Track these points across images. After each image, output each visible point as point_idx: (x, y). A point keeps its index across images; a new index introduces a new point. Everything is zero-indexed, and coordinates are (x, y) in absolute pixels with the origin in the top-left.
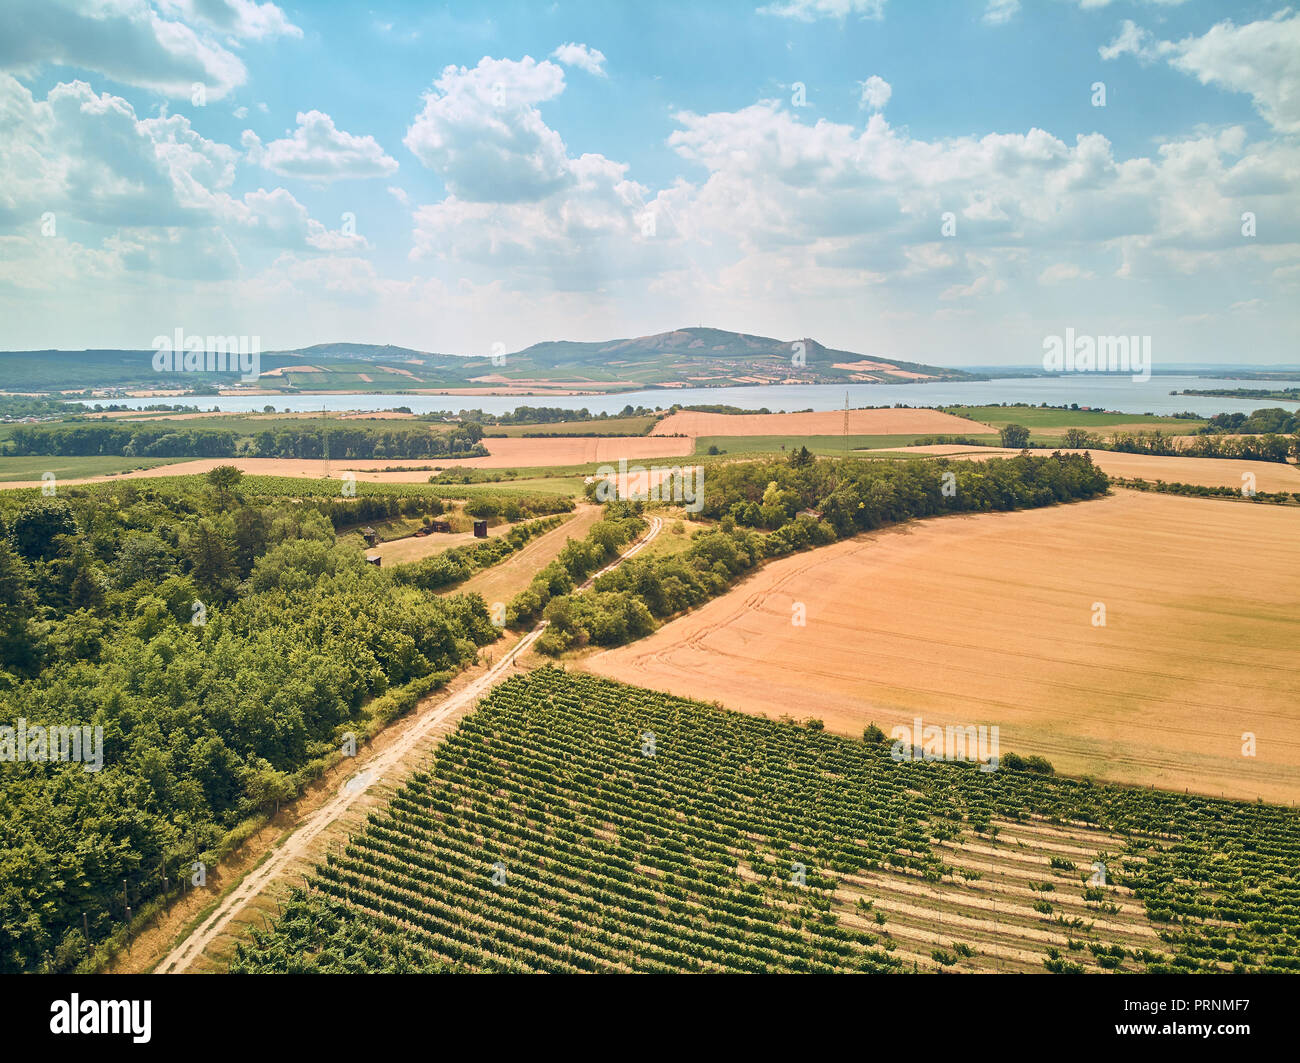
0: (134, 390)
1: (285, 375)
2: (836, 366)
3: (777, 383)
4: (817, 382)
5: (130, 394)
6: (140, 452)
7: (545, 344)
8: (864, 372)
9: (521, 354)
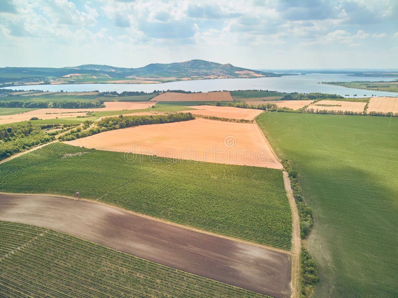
0: (26, 82)
1: (71, 77)
2: (236, 72)
3: (216, 78)
4: (228, 78)
5: (25, 84)
6: (26, 107)
7: (152, 64)
8: (244, 74)
9: (143, 68)
